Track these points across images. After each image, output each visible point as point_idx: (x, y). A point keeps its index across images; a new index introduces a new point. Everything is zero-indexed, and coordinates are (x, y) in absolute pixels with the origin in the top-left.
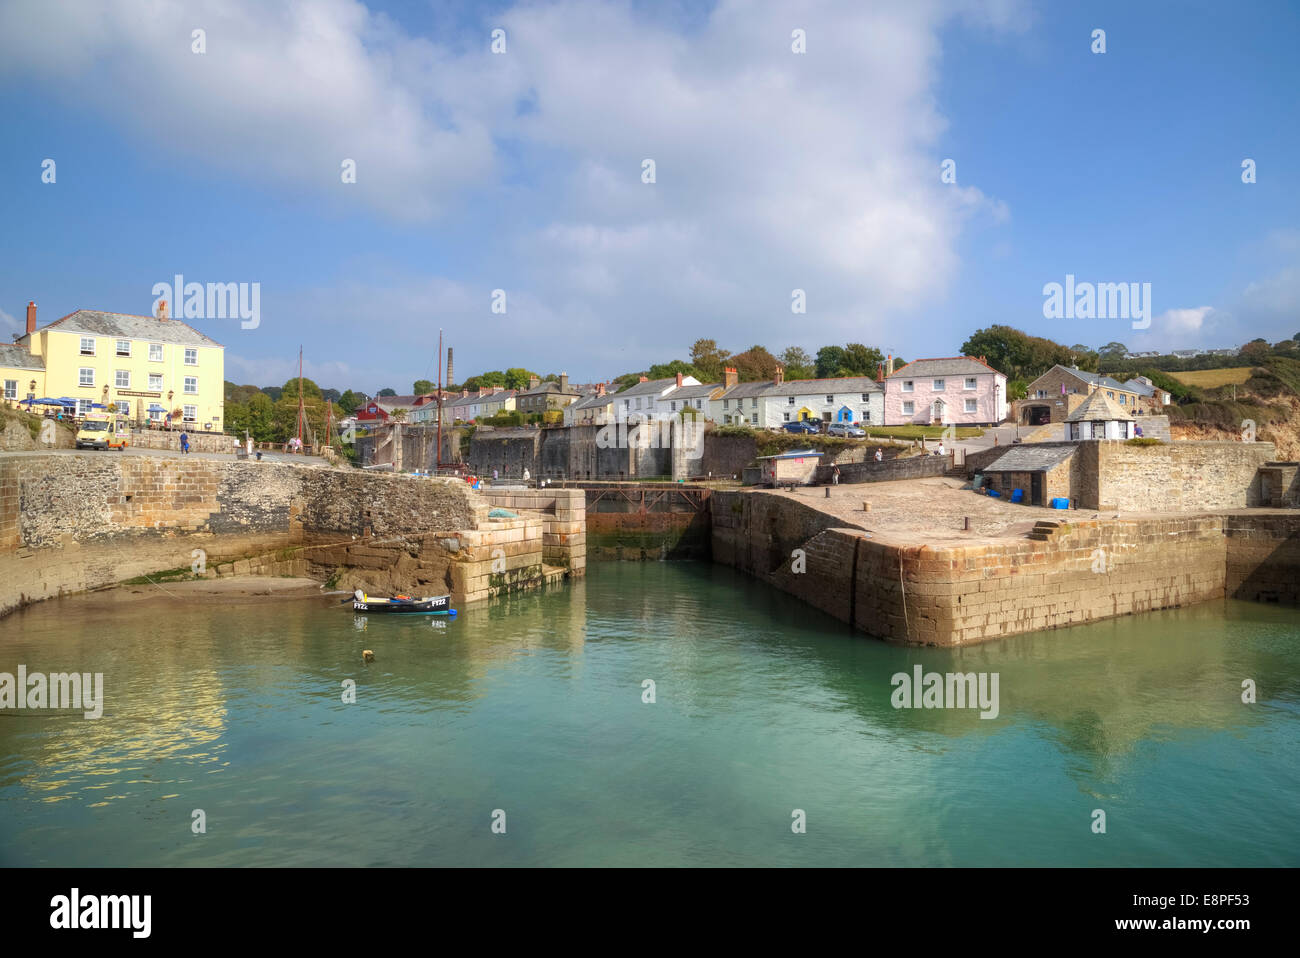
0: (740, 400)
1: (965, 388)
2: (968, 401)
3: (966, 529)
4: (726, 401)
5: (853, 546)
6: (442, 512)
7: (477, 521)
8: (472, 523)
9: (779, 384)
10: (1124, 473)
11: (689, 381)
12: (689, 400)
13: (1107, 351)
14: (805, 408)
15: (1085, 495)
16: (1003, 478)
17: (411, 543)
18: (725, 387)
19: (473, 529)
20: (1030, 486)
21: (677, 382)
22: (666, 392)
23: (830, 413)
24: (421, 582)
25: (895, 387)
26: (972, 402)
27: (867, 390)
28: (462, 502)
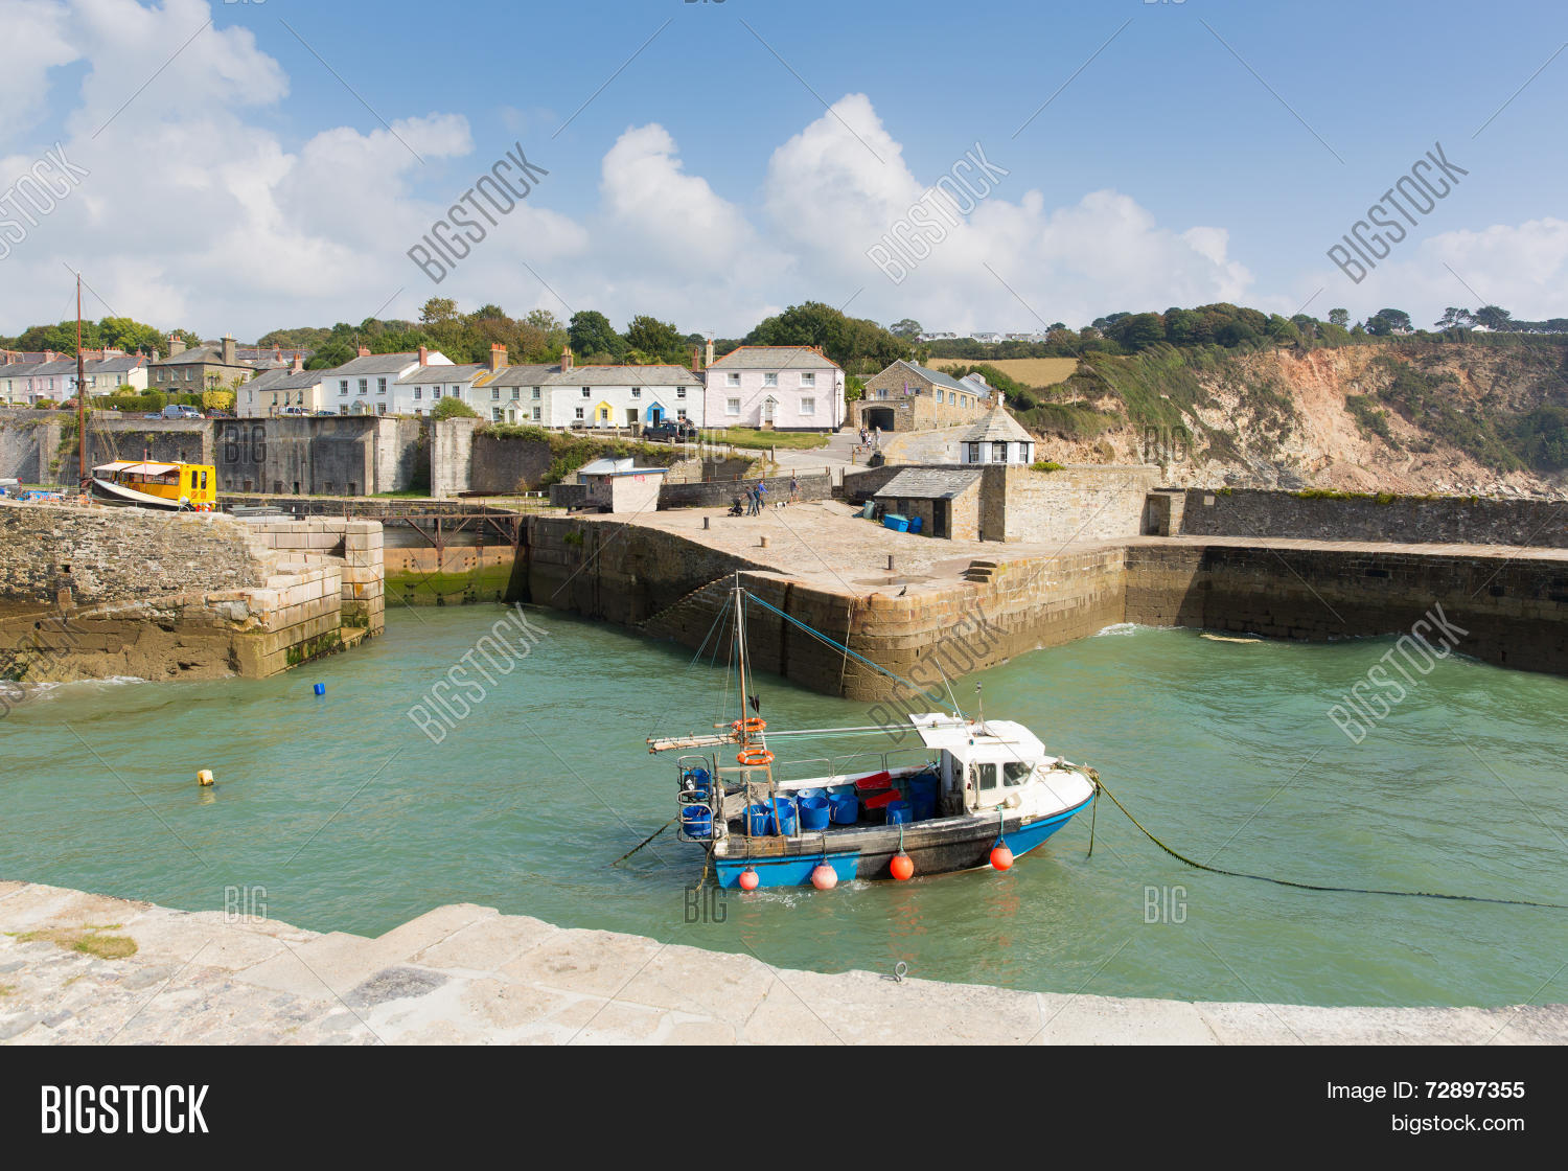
0: (516, 389)
1: (802, 385)
2: (804, 400)
3: (890, 569)
4: (496, 389)
5: (783, 594)
6: (203, 563)
7: (264, 575)
8: (256, 578)
9: (568, 369)
10: (1028, 501)
11: (437, 359)
12: (441, 386)
13: (899, 329)
14: (605, 403)
15: (991, 526)
16: (899, 505)
17: (160, 610)
18: (492, 371)
19: (260, 586)
20: (932, 515)
21: (420, 359)
22: (405, 373)
23: (636, 411)
24: (184, 667)
25: (717, 379)
26: (809, 402)
27: (683, 382)
28: (240, 548)
